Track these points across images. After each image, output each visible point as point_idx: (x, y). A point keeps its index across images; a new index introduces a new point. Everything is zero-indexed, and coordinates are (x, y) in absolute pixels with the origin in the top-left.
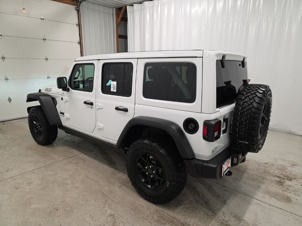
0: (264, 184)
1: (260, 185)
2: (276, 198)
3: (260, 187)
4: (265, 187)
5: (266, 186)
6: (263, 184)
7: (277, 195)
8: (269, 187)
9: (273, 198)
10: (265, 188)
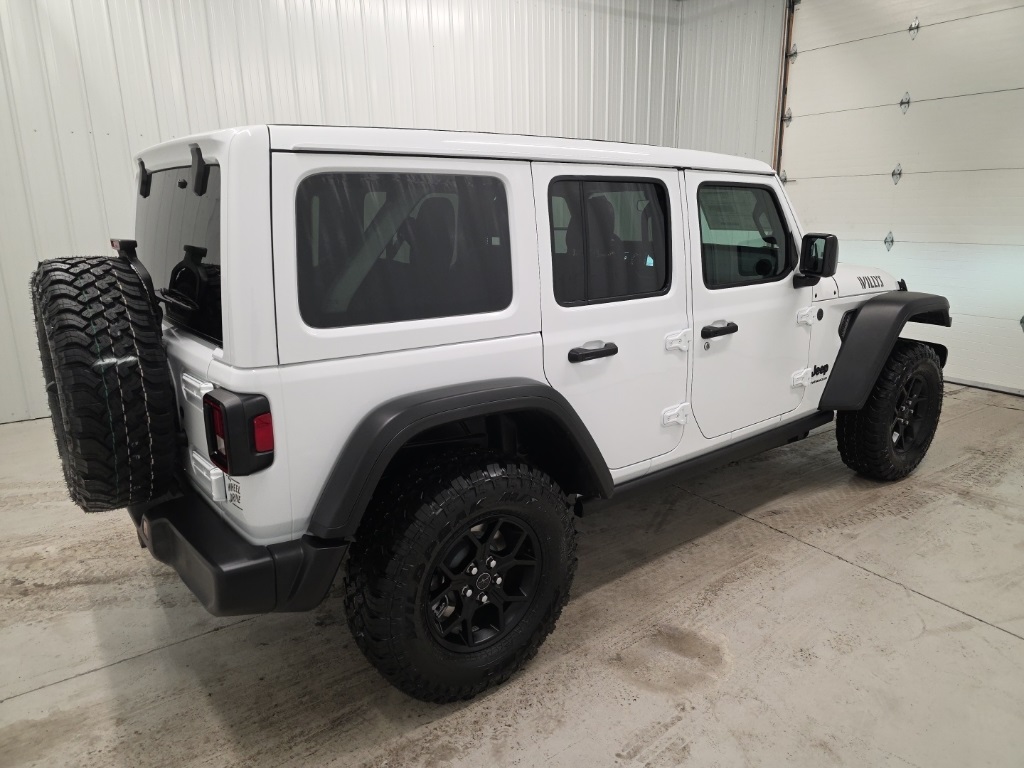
0: (115, 749)
1: (122, 727)
2: (34, 725)
3: (120, 721)
4: (98, 738)
5: (100, 745)
6: (113, 745)
7: (37, 742)
8: (85, 754)
9: (45, 715)
10: (97, 732)
